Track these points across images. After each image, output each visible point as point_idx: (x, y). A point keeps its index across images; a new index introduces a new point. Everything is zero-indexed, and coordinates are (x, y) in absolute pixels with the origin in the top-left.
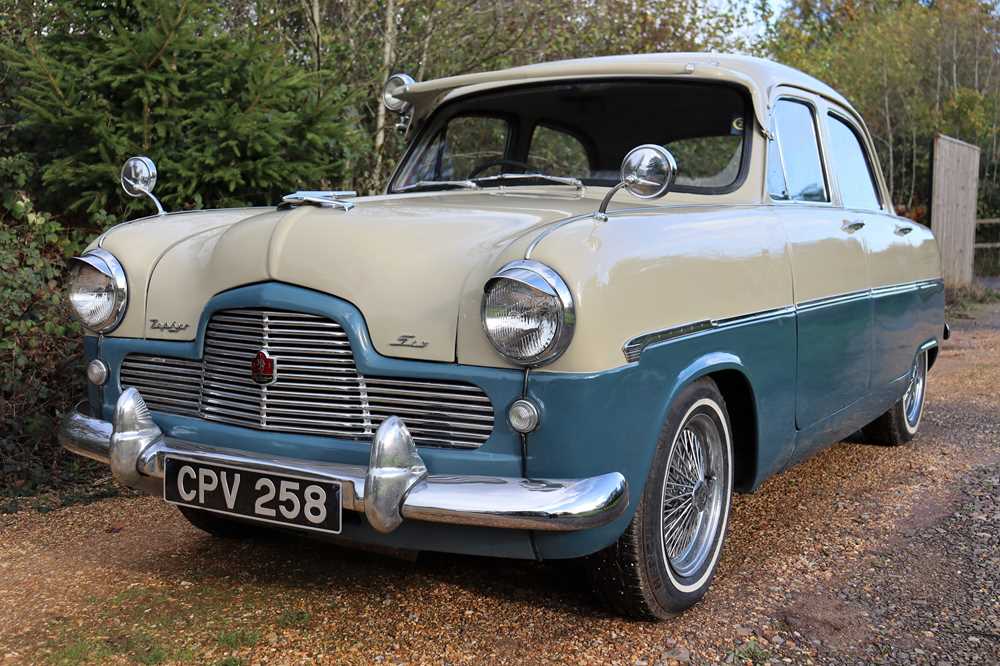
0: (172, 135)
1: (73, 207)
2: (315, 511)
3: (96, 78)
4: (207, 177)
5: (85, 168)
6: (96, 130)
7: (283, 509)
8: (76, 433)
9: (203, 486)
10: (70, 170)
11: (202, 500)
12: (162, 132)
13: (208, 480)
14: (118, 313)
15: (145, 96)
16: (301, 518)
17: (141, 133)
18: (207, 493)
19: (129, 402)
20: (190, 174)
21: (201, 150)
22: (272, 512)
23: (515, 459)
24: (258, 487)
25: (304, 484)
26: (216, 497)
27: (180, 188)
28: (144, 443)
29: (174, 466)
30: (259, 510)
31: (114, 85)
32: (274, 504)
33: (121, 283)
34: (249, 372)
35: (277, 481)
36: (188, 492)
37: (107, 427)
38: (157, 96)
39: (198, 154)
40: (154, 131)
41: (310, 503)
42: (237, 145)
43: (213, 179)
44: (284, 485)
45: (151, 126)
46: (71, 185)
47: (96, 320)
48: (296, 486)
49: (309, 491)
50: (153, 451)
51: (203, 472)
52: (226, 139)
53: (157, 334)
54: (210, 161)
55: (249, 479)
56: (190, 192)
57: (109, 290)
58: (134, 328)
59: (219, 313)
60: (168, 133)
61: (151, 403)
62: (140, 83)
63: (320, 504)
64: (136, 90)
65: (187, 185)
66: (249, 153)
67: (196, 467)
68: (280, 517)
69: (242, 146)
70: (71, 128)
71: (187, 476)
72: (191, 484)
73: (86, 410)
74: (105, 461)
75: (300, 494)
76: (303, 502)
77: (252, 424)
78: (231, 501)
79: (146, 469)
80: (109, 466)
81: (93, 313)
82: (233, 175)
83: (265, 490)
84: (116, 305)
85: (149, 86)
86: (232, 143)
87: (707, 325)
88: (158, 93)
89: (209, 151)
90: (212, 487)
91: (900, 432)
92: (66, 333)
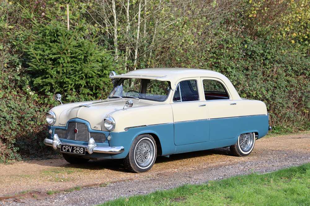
0: (68, 71)
1: (41, 90)
2: (82, 152)
3: (48, 56)
4: (77, 83)
5: (44, 80)
6: (48, 71)
7: (77, 152)
8: (47, 142)
9: (66, 149)
10: (41, 80)
11: (66, 151)
12: (65, 71)
13: (67, 148)
14: (54, 122)
15: (61, 61)
16: (80, 153)
17: (60, 71)
18: (67, 150)
19: (56, 136)
20: (72, 82)
21: (75, 76)
22: (76, 152)
23: (108, 144)
24: (74, 148)
25: (80, 148)
26: (68, 150)
27: (70, 86)
28: (58, 142)
29: (62, 146)
30: (74, 152)
31: (53, 58)
32: (76, 151)
33: (55, 117)
34: (73, 132)
35: (77, 147)
36: (64, 150)
37: (52, 141)
38: (64, 61)
39: (74, 77)
40: (63, 70)
41: (81, 150)
42: (84, 75)
43: (78, 84)
44: (78, 148)
45: (62, 69)
46: (41, 85)
47: (51, 123)
48: (79, 148)
49: (81, 149)
50: (59, 144)
51: (66, 147)
52: (81, 73)
53: (60, 125)
54: (77, 79)
55: (73, 147)
56: (72, 87)
57: (53, 118)
58: (56, 124)
59: (70, 122)
60: (67, 71)
61: (59, 137)
62: (60, 58)
63: (82, 151)
64: (58, 60)
65: (71, 85)
66: (88, 77)
67: (65, 146)
68: (77, 153)
69: (86, 75)
70: (41, 70)
71: (64, 147)
72: (65, 149)
73: (48, 138)
74: (51, 146)
75: (80, 149)
76: (80, 150)
77: (74, 139)
78: (70, 151)
79: (58, 147)
80: (52, 147)
81: (50, 122)
82: (83, 83)
83: (75, 149)
84: (54, 121)
85: (62, 59)
86: (83, 75)
87: (146, 126)
88: (64, 60)
89: (77, 77)
90: (68, 149)
91: (239, 153)
92: (41, 124)
